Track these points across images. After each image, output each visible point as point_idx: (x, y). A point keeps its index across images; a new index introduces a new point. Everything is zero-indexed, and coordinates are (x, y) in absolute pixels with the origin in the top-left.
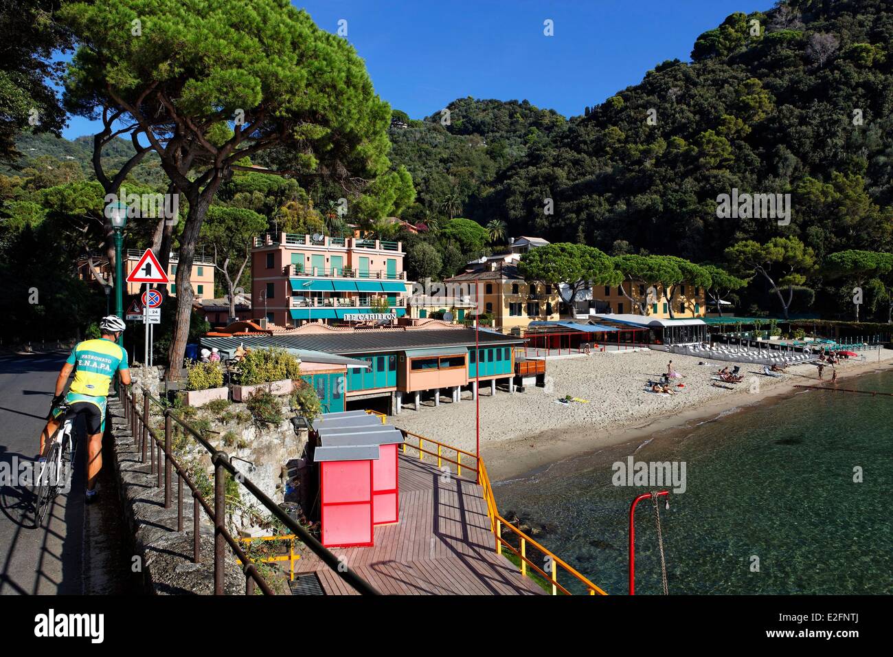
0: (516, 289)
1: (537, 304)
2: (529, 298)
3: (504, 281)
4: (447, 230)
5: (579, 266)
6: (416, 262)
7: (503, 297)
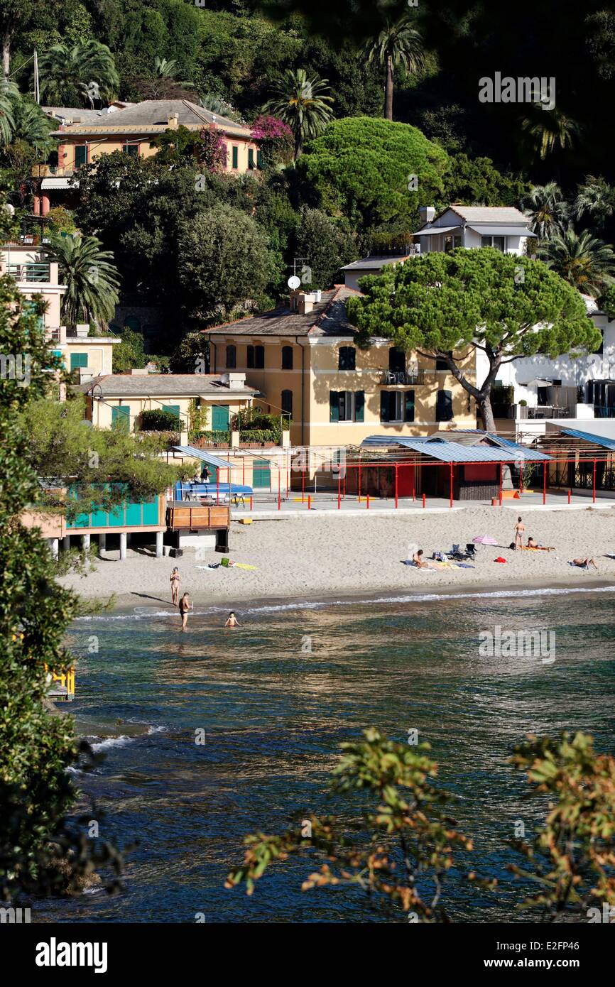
0: (347, 359)
1: (410, 396)
2: (385, 382)
3: (313, 341)
4: (312, 159)
5: (474, 312)
6: (197, 262)
7: (313, 378)
